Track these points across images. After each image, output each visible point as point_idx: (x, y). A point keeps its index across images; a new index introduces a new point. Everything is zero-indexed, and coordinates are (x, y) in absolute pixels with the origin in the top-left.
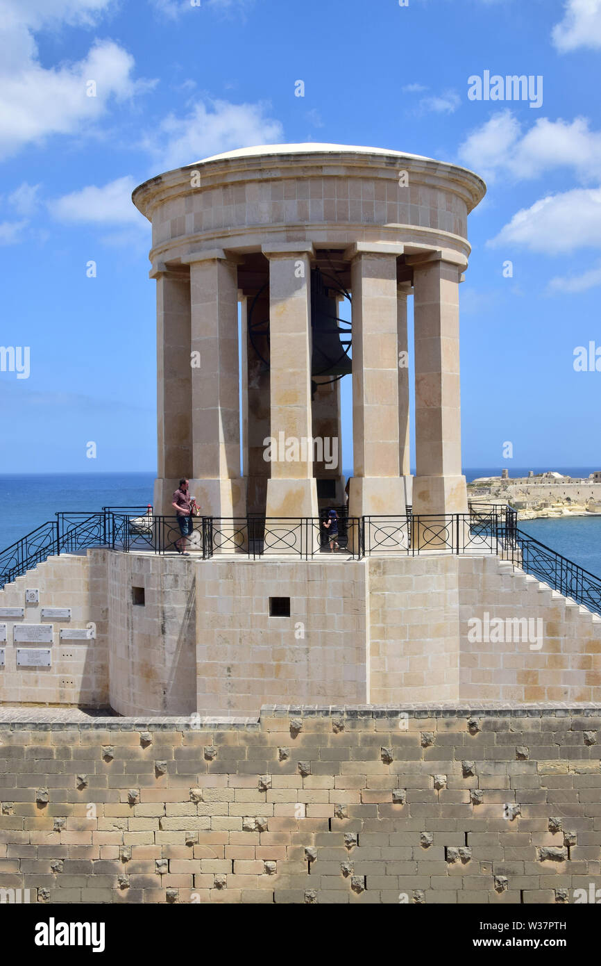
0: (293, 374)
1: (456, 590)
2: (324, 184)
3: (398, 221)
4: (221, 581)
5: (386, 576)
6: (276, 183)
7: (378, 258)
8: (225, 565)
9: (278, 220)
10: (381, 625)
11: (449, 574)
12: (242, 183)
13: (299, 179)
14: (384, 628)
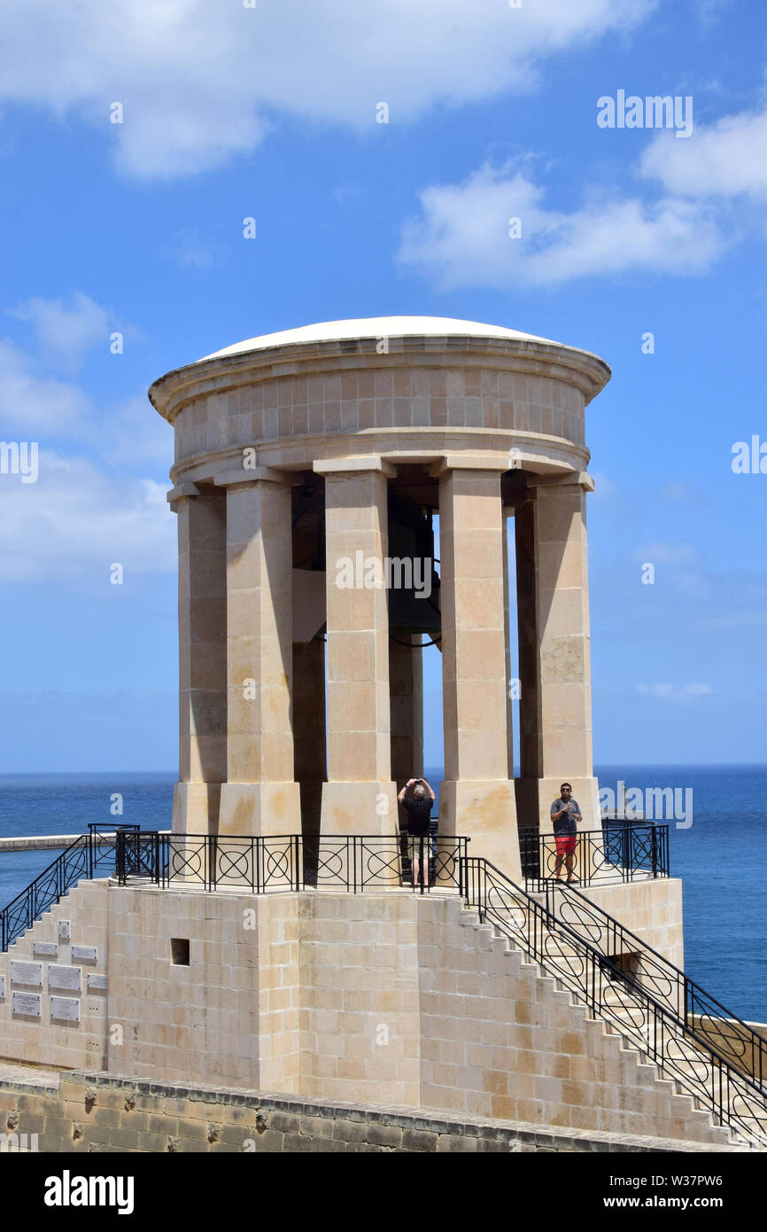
0: (249, 643)
1: (415, 945)
2: (278, 388)
3: (375, 424)
4: (129, 914)
5: (317, 920)
6: (233, 393)
7: (349, 479)
8: (132, 893)
9: (234, 442)
10: (309, 987)
11: (401, 922)
12: (203, 397)
13: (253, 384)
14: (313, 991)
